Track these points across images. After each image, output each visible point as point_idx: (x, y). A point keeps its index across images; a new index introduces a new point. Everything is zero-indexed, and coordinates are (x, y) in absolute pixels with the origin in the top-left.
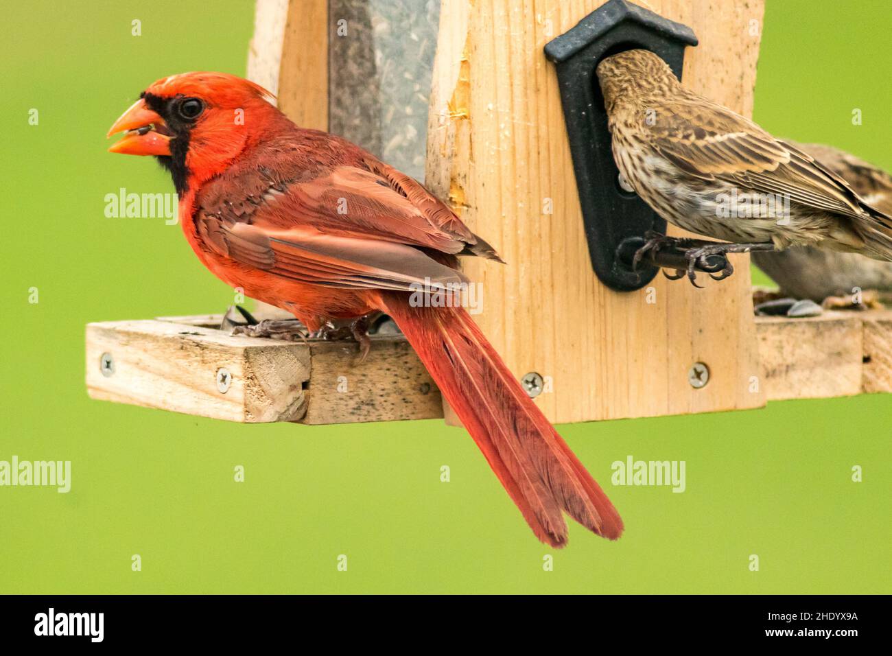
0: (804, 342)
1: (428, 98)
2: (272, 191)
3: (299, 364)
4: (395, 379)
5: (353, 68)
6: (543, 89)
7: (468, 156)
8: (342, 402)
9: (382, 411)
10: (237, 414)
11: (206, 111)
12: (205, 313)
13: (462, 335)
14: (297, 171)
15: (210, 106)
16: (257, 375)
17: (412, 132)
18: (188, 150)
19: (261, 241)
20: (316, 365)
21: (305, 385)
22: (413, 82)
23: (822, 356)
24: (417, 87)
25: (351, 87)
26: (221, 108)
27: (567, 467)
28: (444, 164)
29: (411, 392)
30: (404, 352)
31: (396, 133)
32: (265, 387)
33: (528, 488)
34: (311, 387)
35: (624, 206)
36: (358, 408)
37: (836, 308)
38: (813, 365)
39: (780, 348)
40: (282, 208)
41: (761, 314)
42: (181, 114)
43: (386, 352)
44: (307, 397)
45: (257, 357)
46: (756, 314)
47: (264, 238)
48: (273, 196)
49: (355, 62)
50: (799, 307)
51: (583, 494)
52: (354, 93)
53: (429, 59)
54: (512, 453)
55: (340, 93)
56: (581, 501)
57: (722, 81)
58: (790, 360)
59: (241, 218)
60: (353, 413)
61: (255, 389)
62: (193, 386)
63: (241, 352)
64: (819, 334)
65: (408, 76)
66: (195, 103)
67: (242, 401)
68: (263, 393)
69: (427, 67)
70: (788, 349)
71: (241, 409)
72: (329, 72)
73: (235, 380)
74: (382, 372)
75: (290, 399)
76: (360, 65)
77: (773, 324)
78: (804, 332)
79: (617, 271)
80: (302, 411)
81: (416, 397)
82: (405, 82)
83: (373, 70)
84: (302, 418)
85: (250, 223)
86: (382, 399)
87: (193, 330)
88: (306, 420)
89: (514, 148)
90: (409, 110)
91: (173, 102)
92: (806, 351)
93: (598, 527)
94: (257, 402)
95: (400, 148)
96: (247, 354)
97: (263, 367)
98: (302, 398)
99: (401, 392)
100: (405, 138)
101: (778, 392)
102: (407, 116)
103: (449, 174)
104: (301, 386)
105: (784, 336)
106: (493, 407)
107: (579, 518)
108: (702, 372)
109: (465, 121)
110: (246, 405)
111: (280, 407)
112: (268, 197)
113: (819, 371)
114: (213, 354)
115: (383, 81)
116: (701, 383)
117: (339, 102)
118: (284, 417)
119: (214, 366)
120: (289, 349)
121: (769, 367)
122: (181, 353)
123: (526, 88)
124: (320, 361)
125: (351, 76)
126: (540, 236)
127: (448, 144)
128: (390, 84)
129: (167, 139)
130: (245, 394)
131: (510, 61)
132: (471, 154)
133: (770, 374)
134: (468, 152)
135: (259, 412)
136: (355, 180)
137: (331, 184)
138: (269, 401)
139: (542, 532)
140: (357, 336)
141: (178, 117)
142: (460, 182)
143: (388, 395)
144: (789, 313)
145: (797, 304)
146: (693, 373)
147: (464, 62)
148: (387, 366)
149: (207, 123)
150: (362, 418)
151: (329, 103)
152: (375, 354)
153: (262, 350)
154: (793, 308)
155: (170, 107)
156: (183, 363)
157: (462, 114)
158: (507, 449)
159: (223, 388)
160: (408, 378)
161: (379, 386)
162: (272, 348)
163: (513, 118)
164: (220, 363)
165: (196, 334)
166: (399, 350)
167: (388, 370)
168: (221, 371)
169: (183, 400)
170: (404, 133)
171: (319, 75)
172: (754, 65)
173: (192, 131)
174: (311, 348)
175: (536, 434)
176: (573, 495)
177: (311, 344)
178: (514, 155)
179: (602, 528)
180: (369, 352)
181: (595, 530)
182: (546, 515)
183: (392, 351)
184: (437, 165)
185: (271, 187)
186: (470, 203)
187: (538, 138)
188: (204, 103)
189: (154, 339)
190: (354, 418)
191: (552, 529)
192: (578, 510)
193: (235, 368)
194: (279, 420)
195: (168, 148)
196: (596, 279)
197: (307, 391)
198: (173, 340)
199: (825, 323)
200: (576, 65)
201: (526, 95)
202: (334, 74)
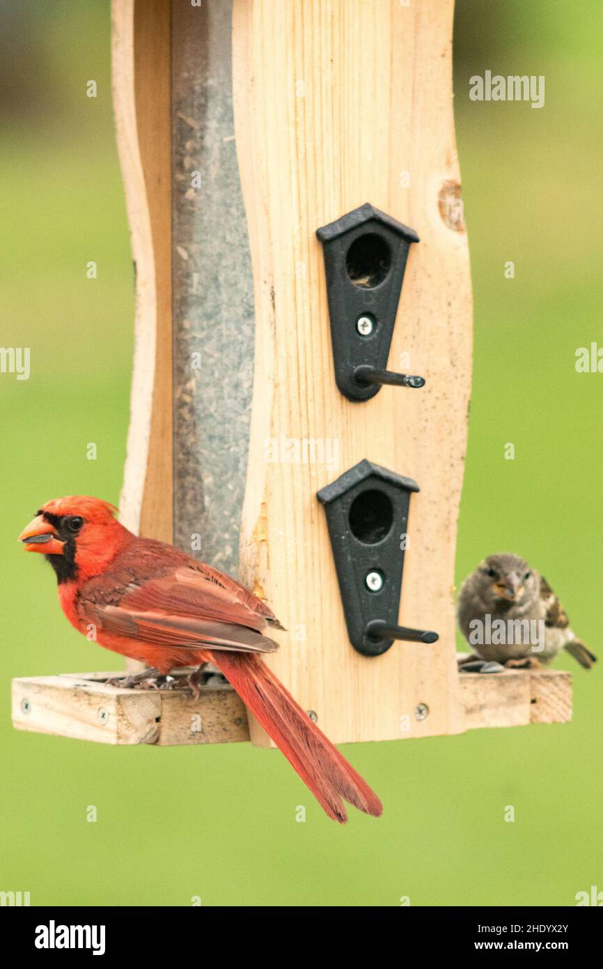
0: (492, 689)
1: (239, 526)
2: (131, 585)
3: (153, 706)
4: (217, 715)
5: (190, 508)
6: (316, 522)
7: (266, 567)
8: (182, 731)
9: (209, 737)
10: (112, 739)
11: (85, 526)
12: (91, 671)
13: (266, 679)
14: (152, 570)
15: (87, 522)
16: (126, 713)
17: (229, 551)
18: (76, 551)
19: (127, 618)
20: (165, 707)
21: (158, 720)
22: (230, 517)
23: (504, 700)
24: (232, 520)
25: (189, 520)
26: (94, 524)
27: (343, 769)
28: (250, 572)
29: (229, 724)
30: (224, 697)
31: (218, 552)
32: (131, 721)
33: (321, 783)
34: (162, 721)
35: (371, 600)
36: (194, 735)
37: (514, 667)
38: (497, 705)
39: (476, 694)
40: (141, 597)
41: (463, 671)
42: (70, 527)
43: (212, 698)
44: (159, 728)
45: (126, 701)
46: (460, 671)
47: (130, 617)
48: (132, 588)
49: (191, 503)
50: (489, 667)
51: (354, 786)
52: (191, 525)
53: (240, 501)
54: (308, 760)
55: (181, 524)
56: (354, 790)
57: (436, 516)
58: (482, 702)
59: (111, 603)
60: (189, 738)
61: (124, 722)
62: (84, 721)
63: (115, 697)
64: (502, 684)
65: (226, 513)
66: (78, 520)
67: (116, 730)
68: (129, 725)
69: (239, 507)
70: (481, 694)
71: (115, 735)
72: (174, 510)
73: (110, 716)
74: (209, 711)
75: (147, 729)
76: (195, 506)
77: (471, 678)
78: (491, 683)
79: (366, 642)
80: (156, 737)
81: (233, 728)
82: (224, 517)
83: (203, 509)
84: (156, 742)
85: (117, 606)
86: (210, 728)
87: (83, 683)
88: (158, 743)
89: (297, 561)
90: (227, 536)
91: (65, 519)
92: (493, 696)
93: (366, 808)
94: (125, 731)
95: (221, 561)
96: (119, 699)
97: (130, 708)
98: (156, 727)
99: (222, 724)
100: (225, 554)
101: (474, 723)
102: (225, 540)
103: (253, 578)
104: (155, 720)
105: (478, 686)
106: (292, 728)
107: (354, 802)
108: (423, 709)
109: (264, 543)
110: (118, 733)
111: (141, 734)
112: (128, 589)
113: (502, 710)
114: (96, 699)
115: (210, 516)
116: (422, 717)
117: (181, 531)
118: (143, 741)
119: (97, 708)
120: (147, 695)
121: (469, 706)
122: (75, 698)
123: (304, 521)
124: (168, 703)
125: (188, 514)
126: (314, 619)
127: (253, 559)
128: (214, 518)
129: (62, 543)
130: (117, 726)
131: (294, 502)
132: (268, 565)
133: (469, 711)
134: (266, 564)
135: (127, 738)
136: (190, 577)
137: (175, 580)
138: (134, 730)
139: (332, 812)
140: (191, 686)
141: (68, 529)
142: (261, 583)
143: (214, 726)
144: (482, 670)
145: (487, 664)
146: (417, 711)
147: (263, 504)
148: (212, 707)
149: (86, 534)
150: (196, 741)
151: (174, 533)
152: (204, 699)
153: (130, 696)
154: (484, 667)
155: (62, 522)
156: (77, 705)
157: (262, 538)
158: (304, 756)
159: (103, 721)
160: (226, 714)
161: (208, 720)
162: (136, 695)
163: (296, 541)
164: (101, 705)
165: (85, 686)
166: (221, 696)
167: (213, 709)
168: (102, 711)
169: (77, 731)
170: (224, 551)
171: (167, 513)
172: (457, 505)
173: (76, 539)
174: (162, 695)
175: (321, 746)
176: (349, 788)
177: (162, 692)
178: (297, 565)
179: (369, 808)
180: (200, 698)
181: (364, 811)
182: (335, 802)
183: (216, 697)
184: (246, 573)
185: (131, 582)
186: (268, 598)
187: (313, 554)
188: (84, 520)
189: (57, 689)
190: (191, 742)
191: (339, 811)
192: (353, 797)
193: (111, 708)
194: (140, 743)
195: (62, 550)
196: (352, 649)
197: (158, 723)
198: (69, 690)
199: (506, 677)
200: (338, 505)
201: (304, 525)
202: (177, 512)
